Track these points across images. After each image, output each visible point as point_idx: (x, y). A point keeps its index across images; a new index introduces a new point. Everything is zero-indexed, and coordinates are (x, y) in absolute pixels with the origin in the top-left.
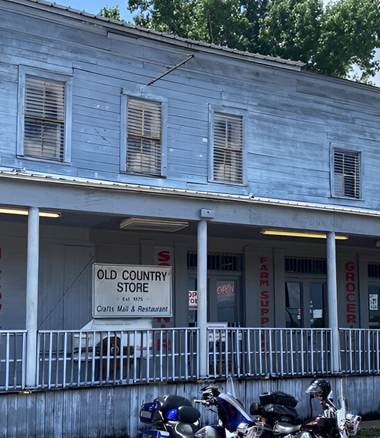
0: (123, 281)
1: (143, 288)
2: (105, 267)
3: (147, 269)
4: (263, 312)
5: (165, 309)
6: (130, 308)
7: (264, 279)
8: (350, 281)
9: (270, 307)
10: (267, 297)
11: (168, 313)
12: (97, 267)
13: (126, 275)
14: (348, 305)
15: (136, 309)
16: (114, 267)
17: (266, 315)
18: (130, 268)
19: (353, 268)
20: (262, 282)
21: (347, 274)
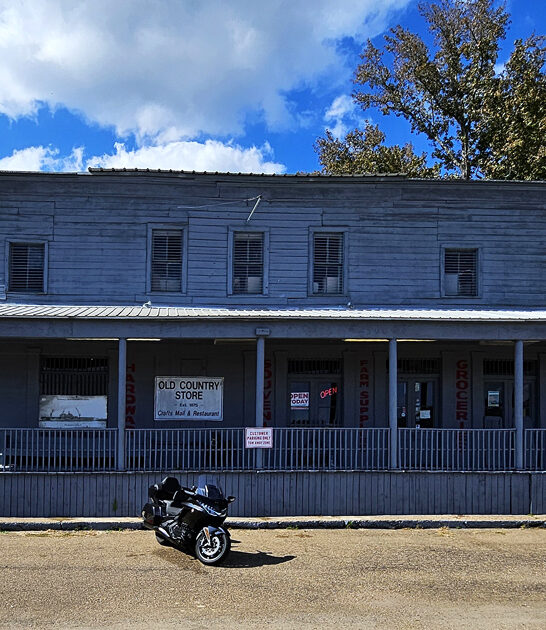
0: (181, 390)
1: (198, 395)
2: (165, 379)
3: (201, 380)
4: (362, 410)
5: (217, 414)
6: (186, 413)
7: (365, 380)
8: (462, 378)
9: (370, 406)
10: (367, 397)
11: (219, 418)
12: (158, 380)
13: (183, 385)
14: (458, 403)
15: (192, 413)
16: (173, 379)
17: (365, 413)
18: (186, 380)
19: (466, 366)
20: (362, 383)
21: (458, 372)
